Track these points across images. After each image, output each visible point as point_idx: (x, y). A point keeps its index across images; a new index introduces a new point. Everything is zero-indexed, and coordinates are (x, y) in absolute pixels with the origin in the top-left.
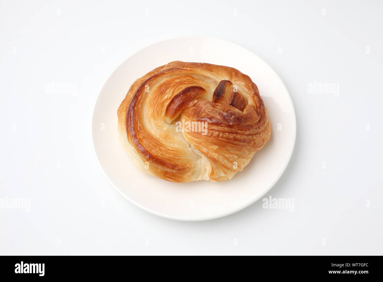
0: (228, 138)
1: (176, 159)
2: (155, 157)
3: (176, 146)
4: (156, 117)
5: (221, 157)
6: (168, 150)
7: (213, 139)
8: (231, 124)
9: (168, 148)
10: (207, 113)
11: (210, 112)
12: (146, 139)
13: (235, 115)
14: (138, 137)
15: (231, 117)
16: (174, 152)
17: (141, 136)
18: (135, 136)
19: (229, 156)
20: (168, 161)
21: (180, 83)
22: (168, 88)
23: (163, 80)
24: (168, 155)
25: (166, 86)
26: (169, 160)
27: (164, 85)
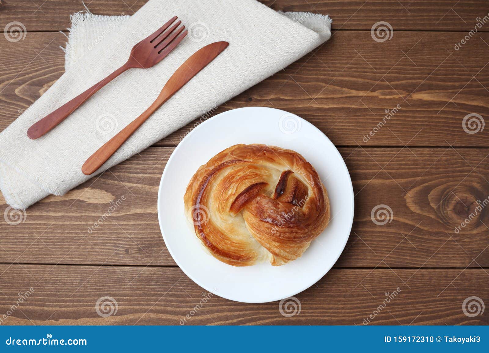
0: (288, 238)
1: (240, 251)
2: (221, 251)
3: (240, 238)
4: (221, 211)
5: (282, 251)
6: (233, 243)
7: (274, 238)
8: (291, 225)
9: (233, 241)
10: (269, 214)
11: (272, 213)
12: (212, 234)
13: (295, 217)
14: (205, 232)
16: (239, 245)
17: (208, 231)
18: (201, 231)
19: (289, 250)
20: (233, 254)
21: (244, 178)
22: (232, 183)
23: (227, 172)
24: (233, 248)
25: (229, 181)
26: (234, 253)
27: (228, 180)
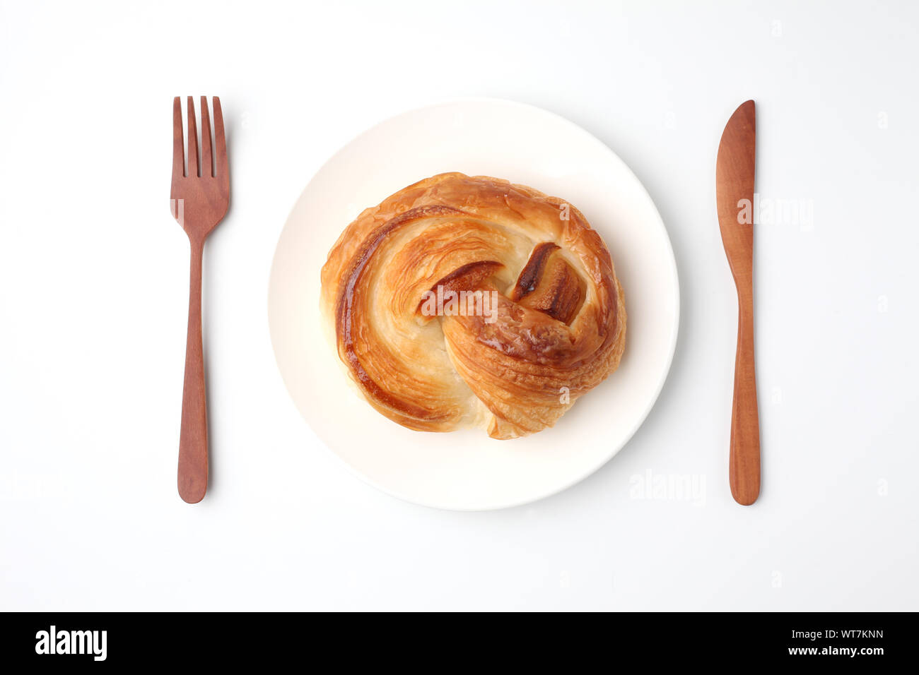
0: (532, 385)
1: (427, 399)
2: (388, 395)
3: (431, 371)
4: (397, 311)
5: (515, 411)
6: (415, 380)
7: (503, 382)
8: (543, 360)
9: (415, 377)
10: (499, 330)
11: (506, 328)
12: (372, 356)
13: (553, 344)
14: (358, 351)
15: (545, 347)
16: (426, 386)
17: (364, 349)
18: (351, 348)
19: (531, 411)
20: (412, 403)
21: (454, 247)
22: (428, 253)
23: (420, 229)
24: (413, 392)
25: (423, 249)
26: (415, 401)
27: (421, 247)
